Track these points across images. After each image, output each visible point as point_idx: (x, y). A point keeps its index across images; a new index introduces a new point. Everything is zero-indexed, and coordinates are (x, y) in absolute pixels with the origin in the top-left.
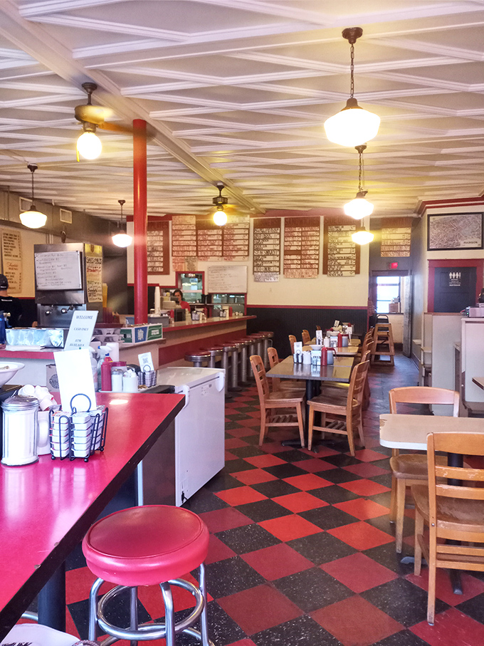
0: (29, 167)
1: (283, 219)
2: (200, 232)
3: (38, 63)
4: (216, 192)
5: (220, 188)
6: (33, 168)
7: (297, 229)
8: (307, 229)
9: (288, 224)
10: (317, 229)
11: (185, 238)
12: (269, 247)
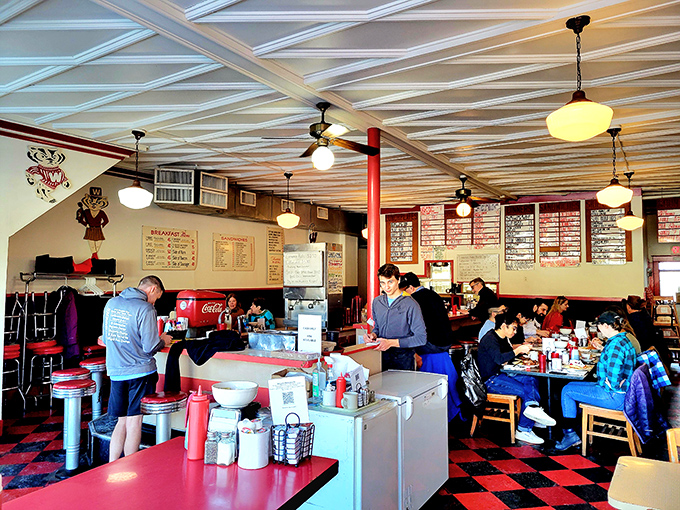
0: (286, 174)
1: (537, 205)
2: (449, 221)
3: (273, 91)
4: (459, 185)
5: (463, 180)
6: (288, 176)
7: (553, 215)
8: (565, 214)
9: (543, 209)
10: (577, 213)
11: (433, 228)
12: (522, 235)
